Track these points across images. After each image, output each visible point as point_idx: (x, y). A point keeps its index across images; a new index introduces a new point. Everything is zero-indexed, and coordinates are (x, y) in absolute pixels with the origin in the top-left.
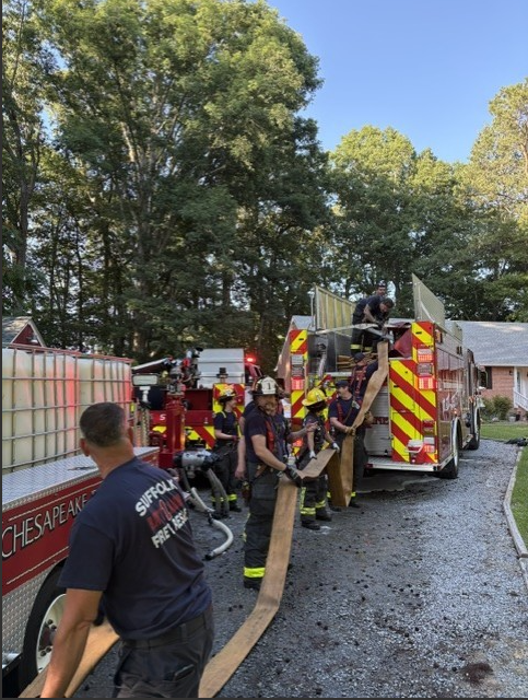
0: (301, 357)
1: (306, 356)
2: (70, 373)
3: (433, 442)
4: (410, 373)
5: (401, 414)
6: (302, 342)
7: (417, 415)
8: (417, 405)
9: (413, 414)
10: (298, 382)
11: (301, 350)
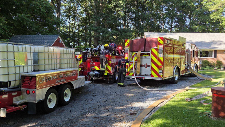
0: (127, 47)
1: (129, 47)
2: (65, 52)
3: (162, 72)
4: (157, 52)
5: (154, 64)
6: (128, 43)
7: (158, 64)
8: (158, 61)
9: (157, 64)
10: (127, 55)
11: (128, 45)
